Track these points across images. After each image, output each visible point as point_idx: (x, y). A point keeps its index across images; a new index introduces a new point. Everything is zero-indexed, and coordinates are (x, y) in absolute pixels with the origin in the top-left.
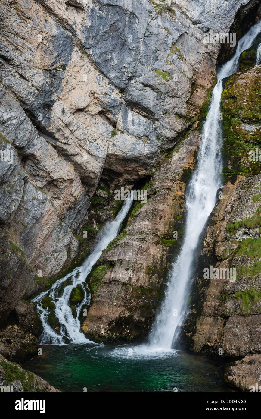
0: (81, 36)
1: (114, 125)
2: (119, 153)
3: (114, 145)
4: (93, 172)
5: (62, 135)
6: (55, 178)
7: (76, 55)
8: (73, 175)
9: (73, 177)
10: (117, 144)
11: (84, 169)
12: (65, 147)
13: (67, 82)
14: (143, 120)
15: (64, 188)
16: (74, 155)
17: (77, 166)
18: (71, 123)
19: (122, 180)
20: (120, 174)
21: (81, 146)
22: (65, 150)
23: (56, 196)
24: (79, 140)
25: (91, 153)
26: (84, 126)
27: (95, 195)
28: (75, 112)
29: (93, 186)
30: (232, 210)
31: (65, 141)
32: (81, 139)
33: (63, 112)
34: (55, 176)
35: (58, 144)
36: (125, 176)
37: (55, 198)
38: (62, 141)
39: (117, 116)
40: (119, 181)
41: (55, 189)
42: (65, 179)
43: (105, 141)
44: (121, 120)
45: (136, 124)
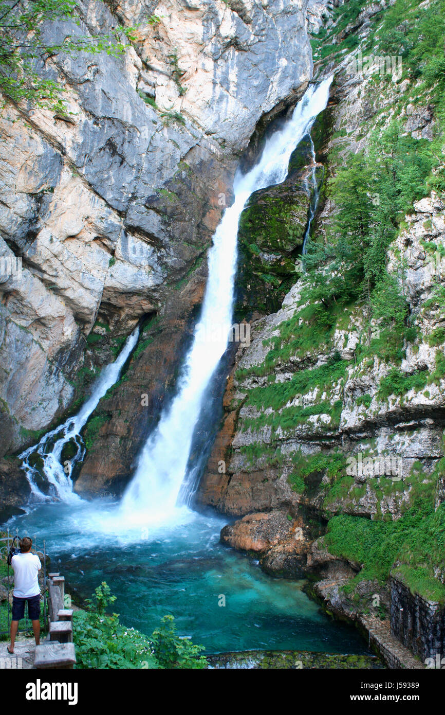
0: (72, 154)
1: (113, 253)
2: (118, 286)
3: (111, 276)
4: (88, 308)
5: (51, 266)
6: (43, 315)
7: (66, 175)
8: (64, 312)
9: (63, 313)
10: (115, 275)
11: (77, 305)
12: (53, 280)
13: (56, 205)
14: (147, 247)
15: (54, 326)
16: (65, 289)
17: (69, 301)
18: (61, 253)
19: (123, 316)
20: (121, 308)
21: (73, 278)
22: (54, 284)
23: (44, 336)
24: (71, 272)
25: (85, 286)
26: (76, 255)
27: (92, 333)
28: (66, 239)
29: (89, 322)
30: (243, 354)
31: (54, 273)
32: (72, 270)
33: (51, 240)
34: (42, 314)
35: (46, 276)
36: (127, 310)
37: (43, 338)
38: (51, 274)
39: (115, 243)
40: (120, 316)
41: (43, 328)
42: (55, 316)
43: (101, 272)
44: (121, 248)
45: (138, 252)
